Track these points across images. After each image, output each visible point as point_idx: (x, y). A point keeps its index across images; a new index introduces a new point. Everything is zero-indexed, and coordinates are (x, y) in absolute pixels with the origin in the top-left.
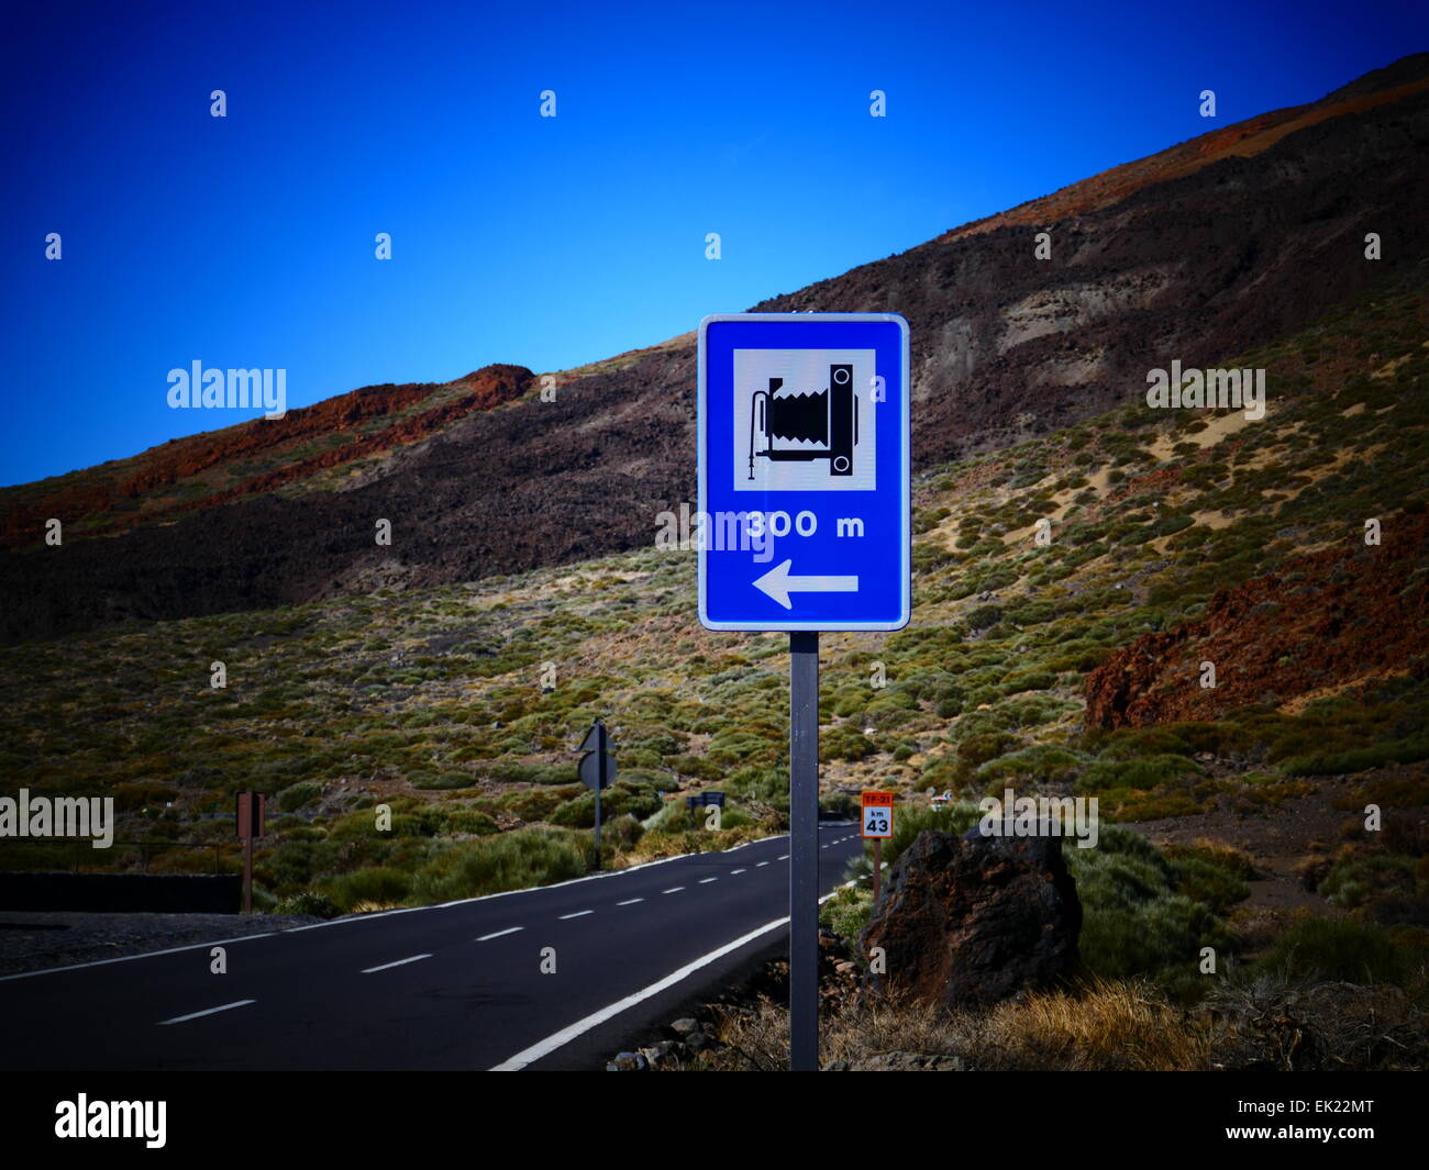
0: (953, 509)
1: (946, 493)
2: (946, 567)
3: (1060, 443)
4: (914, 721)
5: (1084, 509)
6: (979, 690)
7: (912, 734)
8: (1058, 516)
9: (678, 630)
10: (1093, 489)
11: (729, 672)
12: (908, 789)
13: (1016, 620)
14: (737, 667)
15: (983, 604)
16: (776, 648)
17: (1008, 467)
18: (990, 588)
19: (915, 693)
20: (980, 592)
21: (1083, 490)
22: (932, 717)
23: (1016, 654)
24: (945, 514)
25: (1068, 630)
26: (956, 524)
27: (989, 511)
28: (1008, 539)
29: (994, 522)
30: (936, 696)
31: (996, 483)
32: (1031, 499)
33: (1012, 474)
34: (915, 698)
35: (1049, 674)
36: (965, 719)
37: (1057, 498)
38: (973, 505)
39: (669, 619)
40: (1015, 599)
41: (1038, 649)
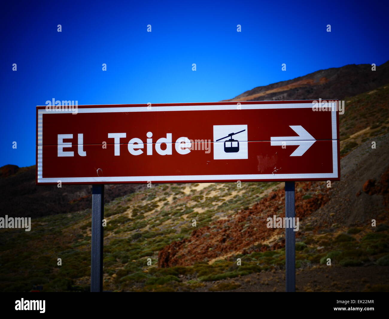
0: (131, 206)
1: (129, 202)
2: (128, 222)
3: (160, 189)
4: (115, 264)
5: (165, 207)
6: (133, 256)
7: (114, 268)
8: (159, 209)
9: (55, 239)
10: (168, 201)
11: (67, 251)
12: (111, 283)
13: (145, 237)
14: (69, 249)
15: (136, 233)
16: (80, 244)
17: (146, 195)
18: (139, 228)
19: (116, 257)
20: (137, 229)
21: (166, 202)
22: (120, 263)
23: (144, 246)
24: (128, 208)
25: (158, 240)
26: (131, 210)
27: (140, 207)
28: (145, 215)
29: (141, 210)
30: (121, 258)
31: (143, 199)
32: (152, 204)
33: (147, 197)
34: (116, 258)
35: (152, 252)
36: (128, 264)
37: (159, 204)
38: (136, 205)
39: (52, 236)
40: (145, 231)
41: (150, 245)
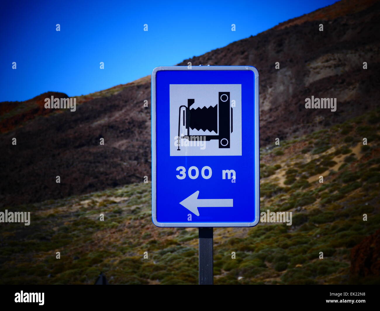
0: (283, 165)
1: (278, 157)
2: (279, 194)
3: (337, 131)
4: (263, 273)
5: (349, 165)
6: (297, 257)
7: (262, 279)
8: (336, 168)
9: (143, 227)
10: (353, 154)
11: (169, 248)
13: (315, 221)
14: (173, 246)
15: (298, 213)
16: (193, 236)
17: (310, 143)
18: (301, 205)
19: (263, 258)
20: (297, 207)
21: (348, 155)
22: (272, 271)
23: (315, 239)
24: (278, 167)
25: (341, 226)
26: (284, 173)
27: (301, 166)
28: (311, 180)
29: (303, 171)
30: (274, 260)
31: (304, 152)
32: (322, 160)
33: (312, 147)
34: (263, 261)
35: (332, 249)
36: (288, 272)
37: (335, 159)
38: (293, 163)
39: (138, 222)
40: (314, 210)
41: (326, 236)
